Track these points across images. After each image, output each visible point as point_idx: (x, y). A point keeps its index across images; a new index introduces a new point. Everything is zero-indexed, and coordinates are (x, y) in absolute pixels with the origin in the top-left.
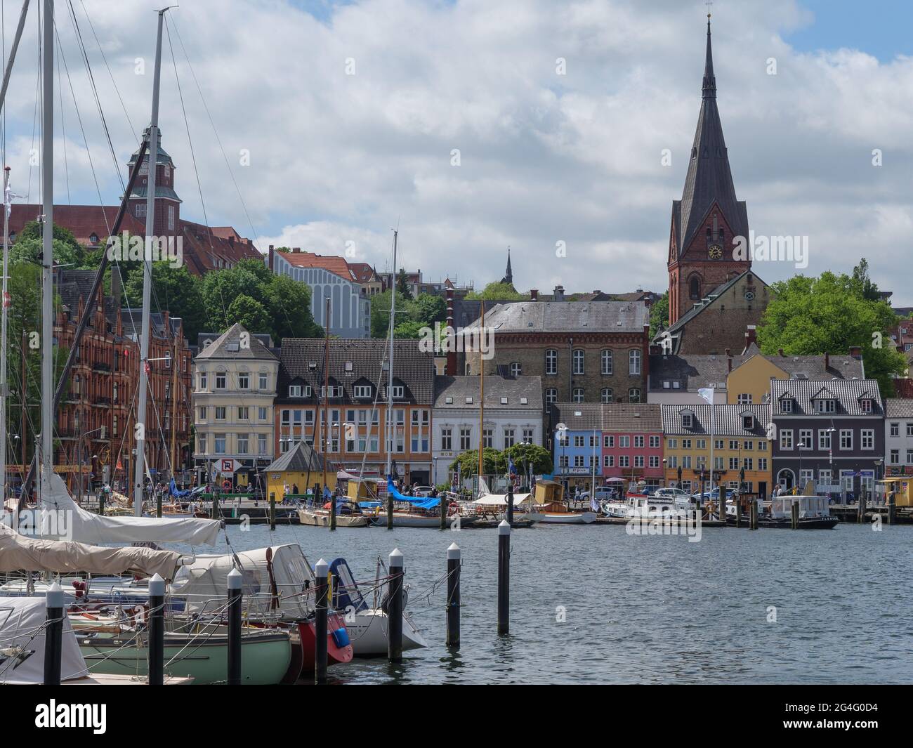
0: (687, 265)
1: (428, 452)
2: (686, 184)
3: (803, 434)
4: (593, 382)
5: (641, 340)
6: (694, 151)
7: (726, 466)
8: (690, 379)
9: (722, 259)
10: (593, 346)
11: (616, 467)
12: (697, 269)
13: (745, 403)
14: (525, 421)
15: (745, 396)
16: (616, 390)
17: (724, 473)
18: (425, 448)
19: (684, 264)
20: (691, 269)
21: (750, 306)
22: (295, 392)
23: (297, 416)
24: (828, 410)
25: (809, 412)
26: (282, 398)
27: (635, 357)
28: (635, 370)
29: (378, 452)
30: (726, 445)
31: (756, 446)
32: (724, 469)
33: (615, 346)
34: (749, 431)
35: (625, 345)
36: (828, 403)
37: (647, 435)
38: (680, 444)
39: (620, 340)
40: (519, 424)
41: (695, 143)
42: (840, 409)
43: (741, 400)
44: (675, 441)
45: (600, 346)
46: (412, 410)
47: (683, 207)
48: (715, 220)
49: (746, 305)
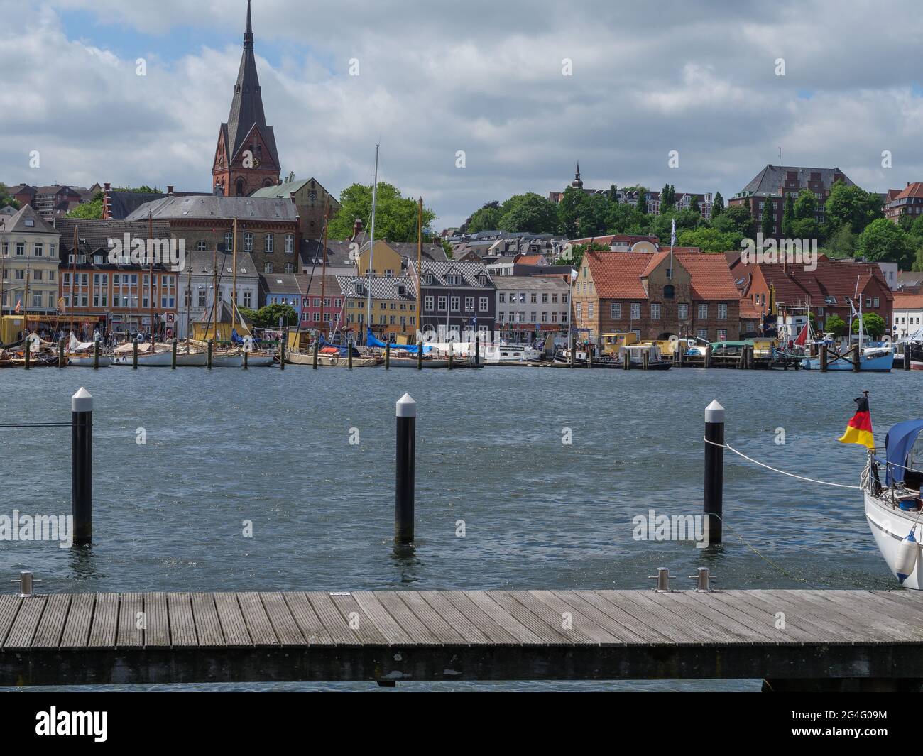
0: (236, 172)
1: (175, 307)
2: (231, 111)
3: (441, 300)
4: (259, 258)
5: (294, 228)
6: (237, 88)
7: (388, 322)
8: (329, 257)
9: (260, 168)
10: (259, 231)
11: (311, 321)
12: (241, 174)
13: (389, 276)
14: (245, 286)
15: (389, 271)
16: (275, 264)
17: (387, 326)
18: (171, 304)
19: (233, 171)
20: (238, 174)
21: (312, 204)
22: (74, 259)
23: (76, 279)
24: (456, 283)
25: (445, 284)
26: (64, 266)
27: (289, 240)
28: (289, 250)
29: (137, 307)
30: (388, 306)
31: (408, 307)
32: (386, 324)
33: (275, 231)
34: (404, 296)
35: (282, 231)
36: (456, 278)
37: (333, 298)
38: (356, 305)
39: (279, 227)
40: (242, 288)
41: (238, 82)
42: (464, 283)
43: (387, 274)
44: (353, 303)
45: (263, 231)
46: (163, 275)
47: (229, 128)
48: (255, 139)
49: (310, 203)
